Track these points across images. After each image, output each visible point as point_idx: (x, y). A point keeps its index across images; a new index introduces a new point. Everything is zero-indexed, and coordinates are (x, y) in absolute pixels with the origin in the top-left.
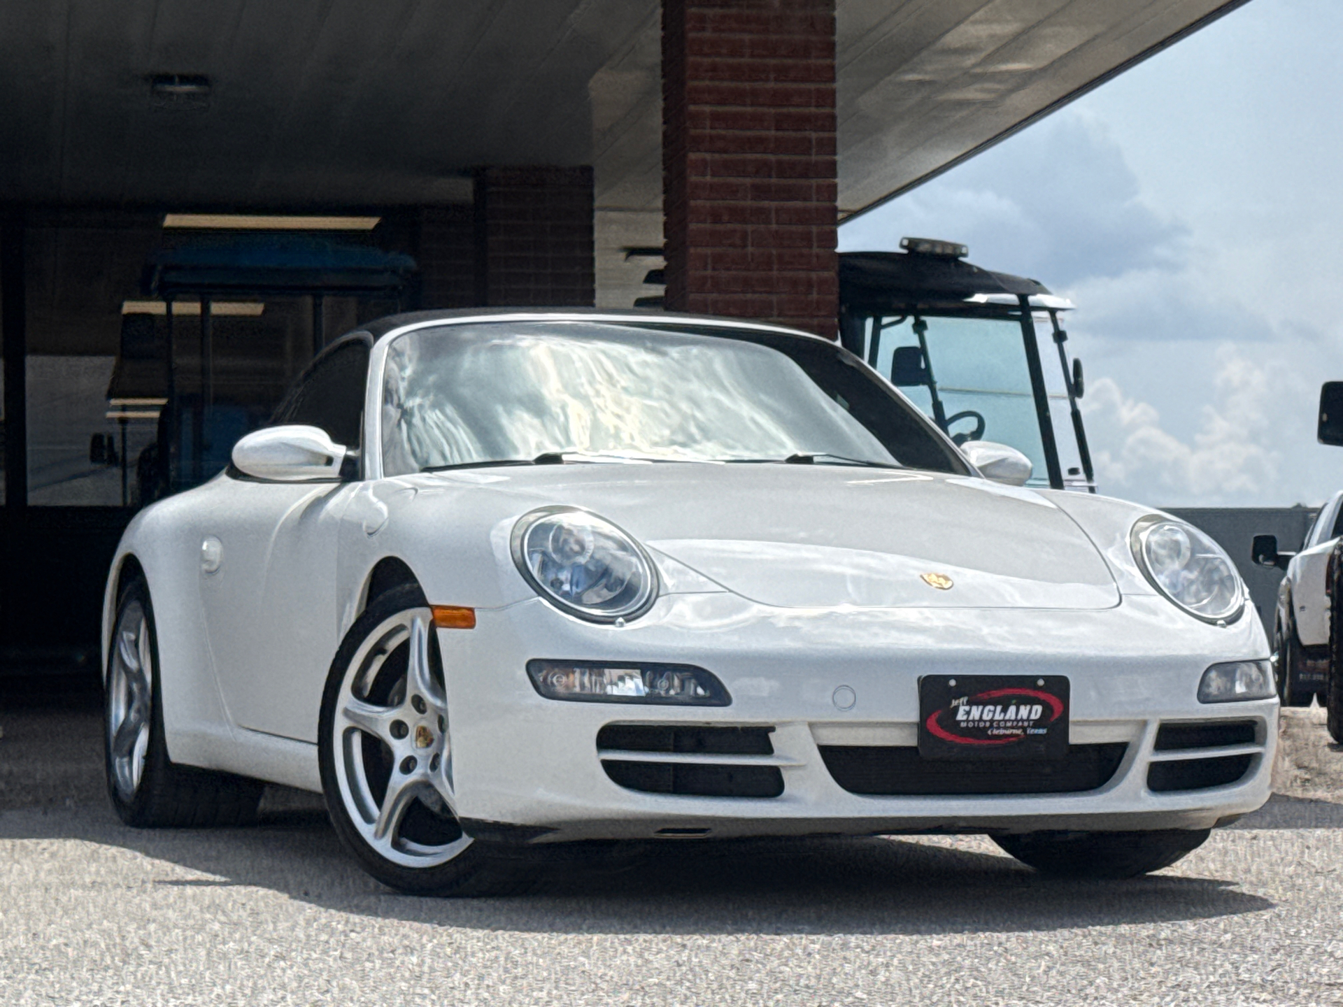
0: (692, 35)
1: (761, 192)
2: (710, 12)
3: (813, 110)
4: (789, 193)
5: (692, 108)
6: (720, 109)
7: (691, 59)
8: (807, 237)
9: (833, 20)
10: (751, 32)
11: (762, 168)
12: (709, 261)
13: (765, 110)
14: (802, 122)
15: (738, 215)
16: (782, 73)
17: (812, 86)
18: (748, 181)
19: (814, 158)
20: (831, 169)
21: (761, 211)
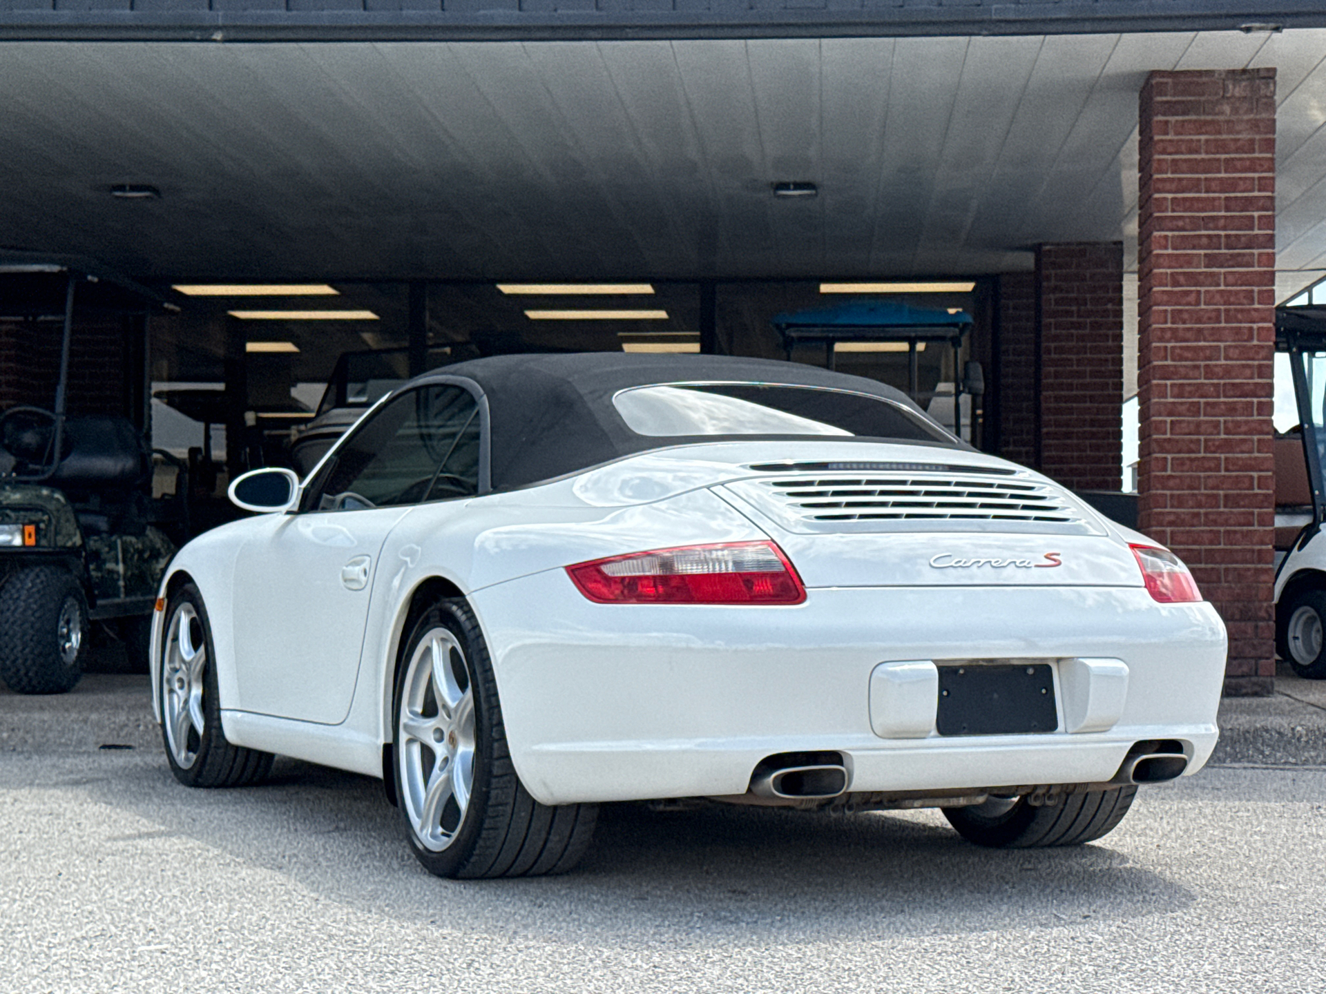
0: (1157, 138)
1: (1212, 261)
2: (1172, 119)
3: (1256, 194)
4: (1236, 261)
5: (1157, 196)
6: (1180, 195)
7: (1157, 157)
8: (1249, 296)
9: (1274, 121)
10: (1206, 133)
11: (1213, 242)
12: (1169, 316)
13: (1216, 195)
14: (1248, 203)
15: (1193, 279)
16: (1230, 165)
17: (1256, 175)
18: (1202, 252)
19: (1256, 232)
20: (1270, 241)
21: (1213, 274)
